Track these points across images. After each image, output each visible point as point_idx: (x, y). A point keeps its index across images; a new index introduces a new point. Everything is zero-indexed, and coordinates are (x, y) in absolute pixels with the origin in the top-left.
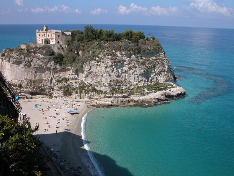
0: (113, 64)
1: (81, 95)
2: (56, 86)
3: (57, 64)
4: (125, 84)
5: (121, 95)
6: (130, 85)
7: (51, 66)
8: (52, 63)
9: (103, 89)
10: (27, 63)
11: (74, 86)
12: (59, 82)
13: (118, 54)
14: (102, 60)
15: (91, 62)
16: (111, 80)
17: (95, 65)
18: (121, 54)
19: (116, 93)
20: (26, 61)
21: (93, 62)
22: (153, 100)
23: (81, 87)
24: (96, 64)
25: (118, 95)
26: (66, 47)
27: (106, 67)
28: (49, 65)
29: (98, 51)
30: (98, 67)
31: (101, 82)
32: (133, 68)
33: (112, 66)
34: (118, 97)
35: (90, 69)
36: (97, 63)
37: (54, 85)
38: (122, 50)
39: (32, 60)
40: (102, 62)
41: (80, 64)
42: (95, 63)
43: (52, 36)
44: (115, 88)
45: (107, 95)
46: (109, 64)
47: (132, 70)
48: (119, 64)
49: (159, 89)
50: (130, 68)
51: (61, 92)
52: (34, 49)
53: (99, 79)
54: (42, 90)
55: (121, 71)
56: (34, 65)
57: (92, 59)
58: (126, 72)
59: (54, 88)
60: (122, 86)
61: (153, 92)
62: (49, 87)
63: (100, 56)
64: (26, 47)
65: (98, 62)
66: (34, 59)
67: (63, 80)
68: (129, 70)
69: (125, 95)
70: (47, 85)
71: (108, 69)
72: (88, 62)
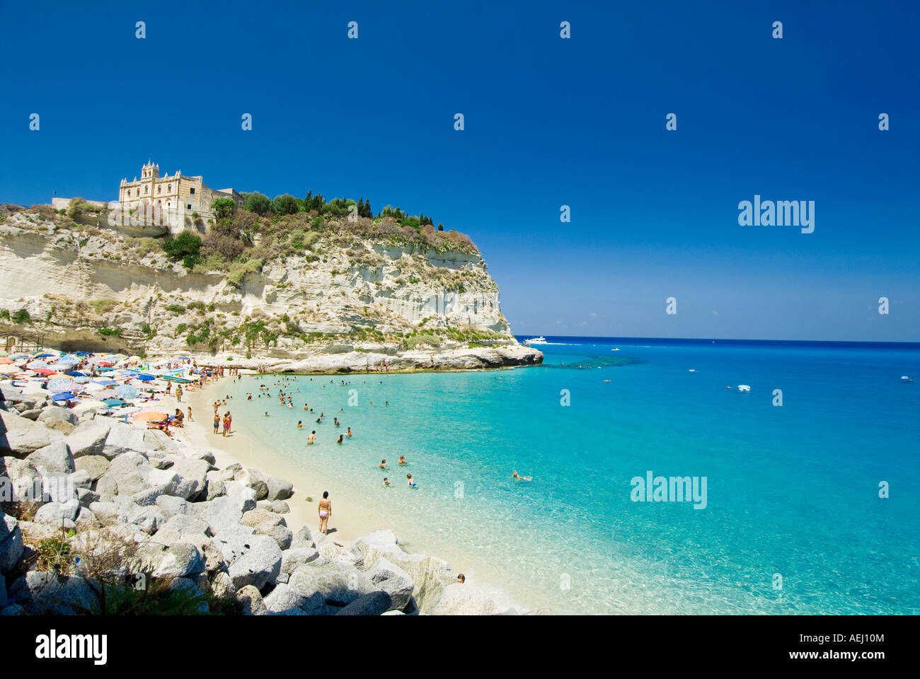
0: (353, 265)
1: (250, 348)
2: (162, 323)
3: (174, 261)
4: (387, 322)
5: (377, 346)
6: (404, 326)
7: (154, 262)
8: (158, 255)
9: (323, 327)
10: (62, 245)
11: (229, 323)
12: (178, 310)
13: (368, 244)
14: (322, 257)
15: (289, 259)
16: (347, 306)
17: (300, 267)
18: (375, 246)
19: (364, 338)
20: (62, 240)
21: (295, 261)
22: (469, 362)
23: (253, 325)
24: (304, 264)
25: (366, 345)
26: (215, 221)
27: (334, 273)
28: (146, 262)
29: (310, 235)
30: (311, 271)
31: (319, 310)
32: (409, 284)
33: (350, 270)
34: (368, 351)
35: (285, 277)
36: (306, 263)
37: (158, 322)
38: (380, 236)
39: (87, 240)
40: (321, 261)
41: (252, 264)
42: (303, 262)
43: (170, 188)
44: (359, 330)
45: (337, 343)
46: (343, 265)
47: (405, 288)
48: (371, 269)
49: (478, 343)
50: (401, 283)
51: (182, 340)
52: (97, 212)
53: (312, 304)
54: (109, 333)
55: (377, 288)
56: (91, 255)
57: (293, 252)
58: (389, 292)
59: (155, 331)
60: (379, 326)
61: (464, 347)
62: (138, 327)
63: (317, 246)
64: (70, 205)
65: (311, 259)
66: (93, 238)
67: (191, 307)
68: (399, 288)
69: (390, 346)
70: (128, 320)
71: (339, 278)
72: (279, 260)
